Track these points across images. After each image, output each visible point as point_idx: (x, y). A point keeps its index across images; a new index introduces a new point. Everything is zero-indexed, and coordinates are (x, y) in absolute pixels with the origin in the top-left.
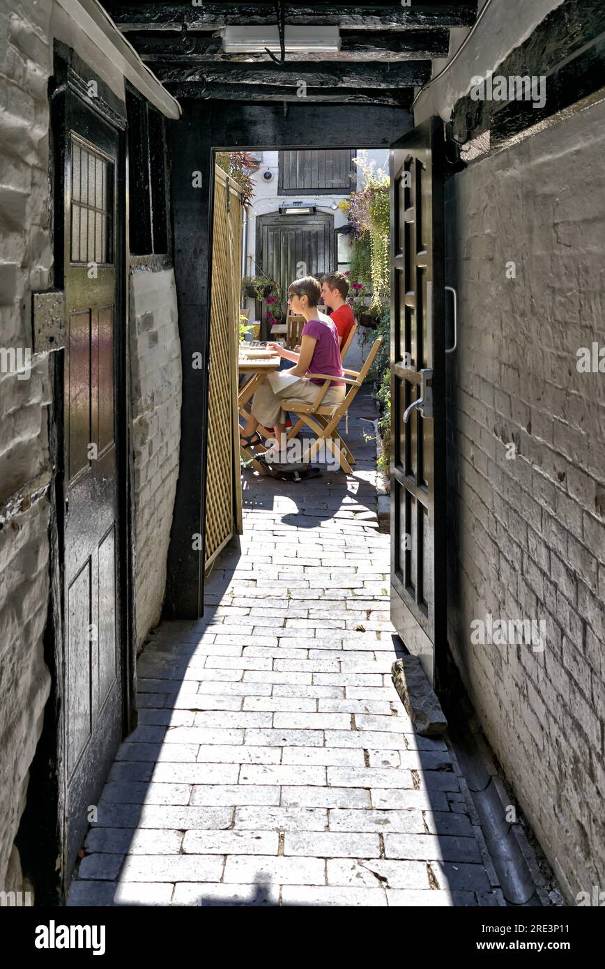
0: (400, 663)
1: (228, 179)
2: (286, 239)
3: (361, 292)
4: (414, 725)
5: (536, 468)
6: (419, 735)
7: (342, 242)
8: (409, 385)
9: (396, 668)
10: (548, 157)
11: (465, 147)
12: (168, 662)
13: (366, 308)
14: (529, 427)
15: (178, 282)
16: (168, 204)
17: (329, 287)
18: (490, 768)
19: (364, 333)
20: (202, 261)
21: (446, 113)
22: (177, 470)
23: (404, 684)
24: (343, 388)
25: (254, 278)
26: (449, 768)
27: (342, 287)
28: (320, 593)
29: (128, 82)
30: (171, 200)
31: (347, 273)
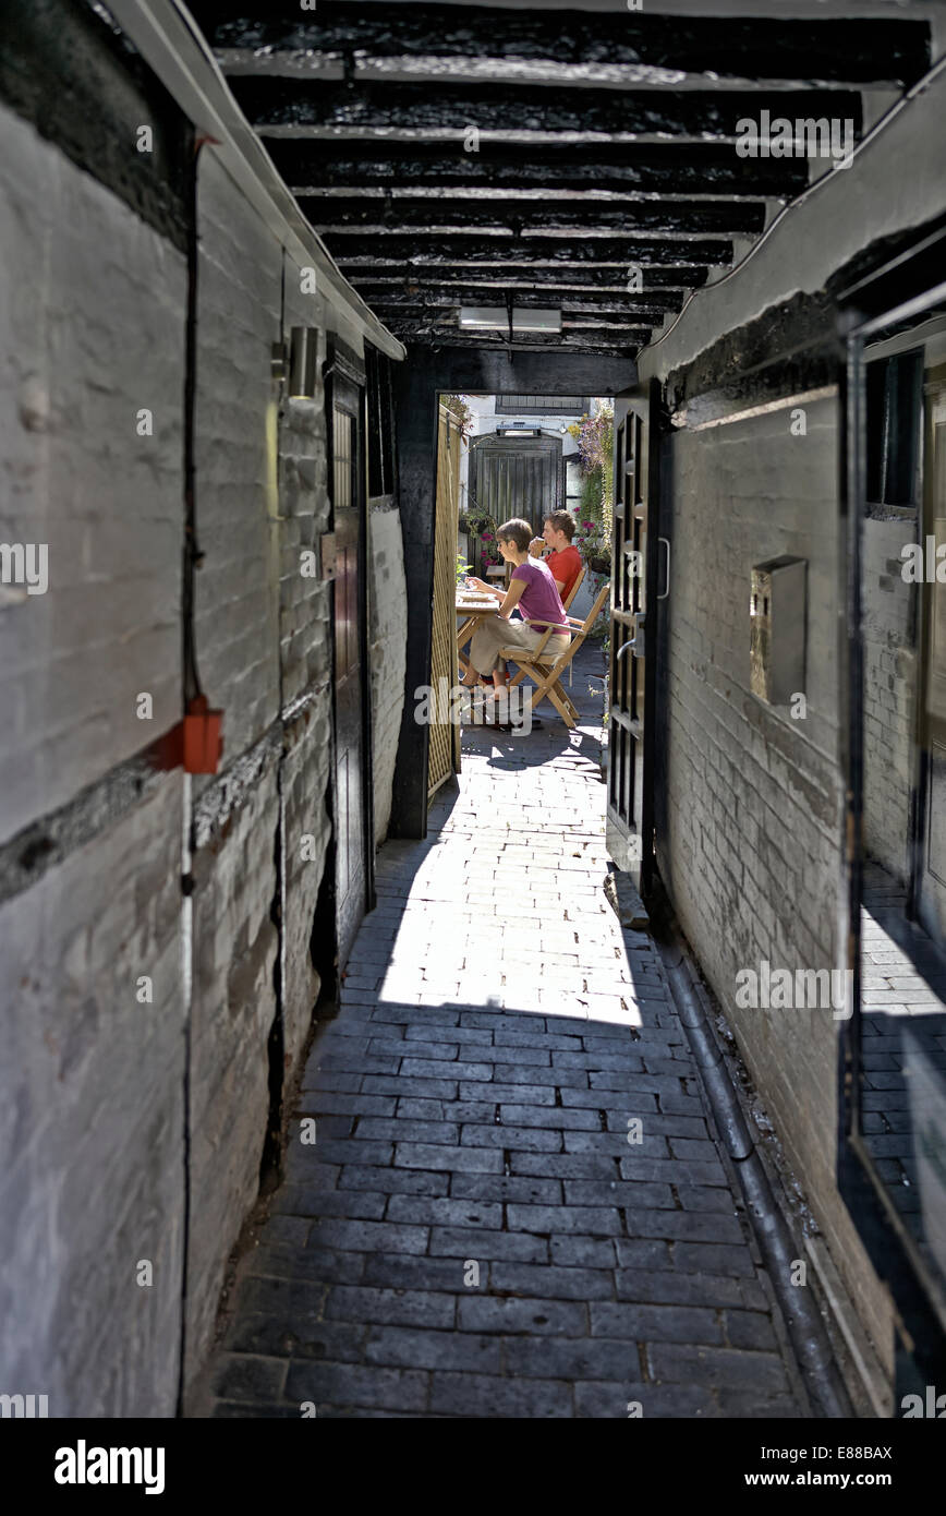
0: (612, 876)
1: (448, 414)
2: (505, 466)
3: (593, 531)
4: (621, 922)
5: (716, 691)
6: (624, 927)
7: (571, 471)
8: (626, 628)
9: (608, 880)
10: (729, 441)
11: (674, 415)
12: (397, 867)
13: (595, 551)
14: (712, 659)
15: (402, 521)
16: (394, 445)
17: (553, 526)
18: (683, 951)
19: (595, 581)
20: (427, 499)
21: (663, 377)
22: (403, 698)
23: (614, 892)
24: (567, 638)
25: (466, 511)
26: (648, 948)
27: (566, 526)
28: (539, 827)
29: (365, 339)
30: (396, 442)
31: (576, 510)
